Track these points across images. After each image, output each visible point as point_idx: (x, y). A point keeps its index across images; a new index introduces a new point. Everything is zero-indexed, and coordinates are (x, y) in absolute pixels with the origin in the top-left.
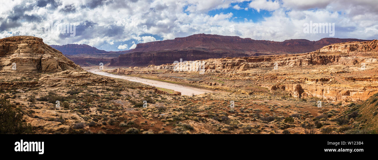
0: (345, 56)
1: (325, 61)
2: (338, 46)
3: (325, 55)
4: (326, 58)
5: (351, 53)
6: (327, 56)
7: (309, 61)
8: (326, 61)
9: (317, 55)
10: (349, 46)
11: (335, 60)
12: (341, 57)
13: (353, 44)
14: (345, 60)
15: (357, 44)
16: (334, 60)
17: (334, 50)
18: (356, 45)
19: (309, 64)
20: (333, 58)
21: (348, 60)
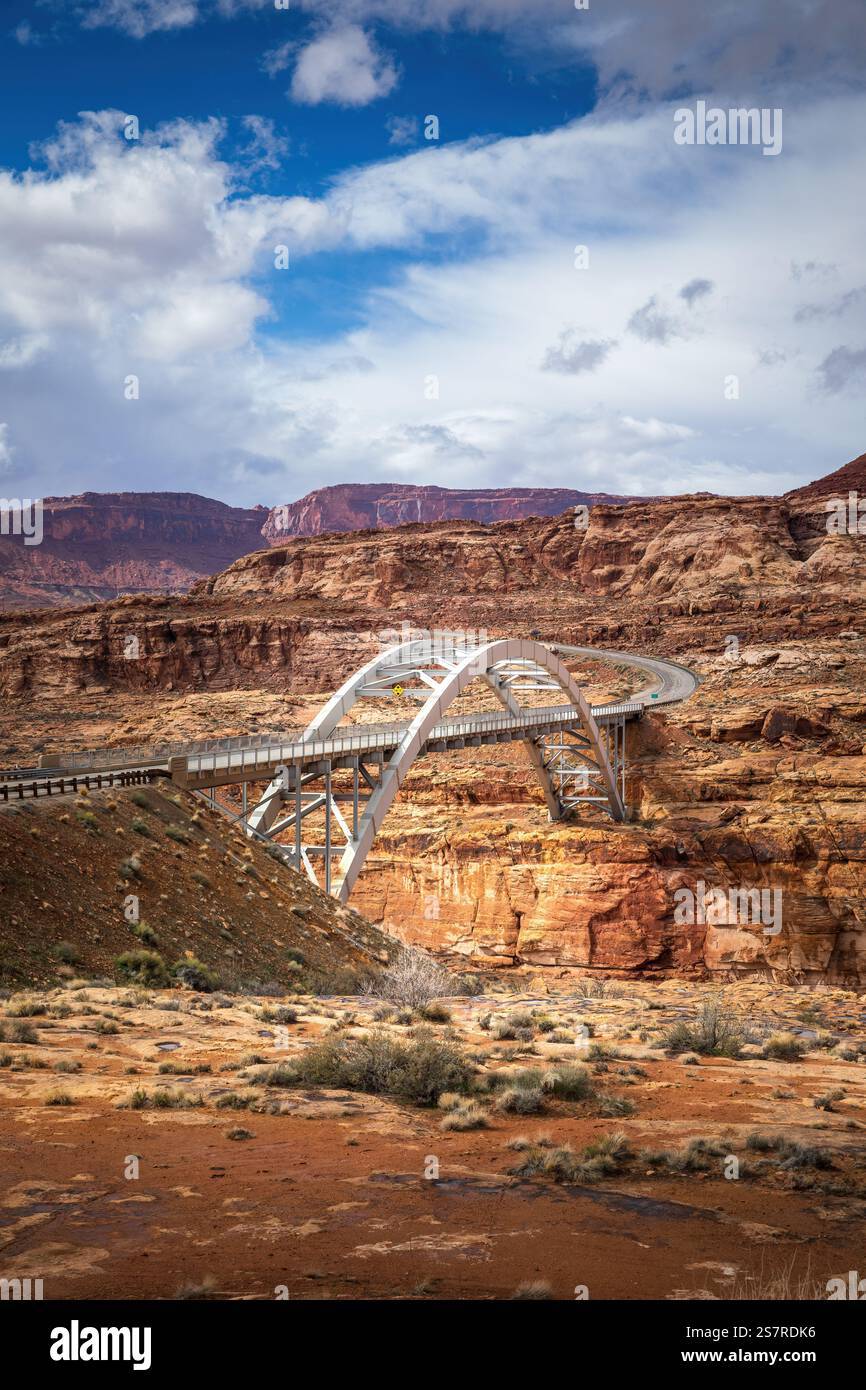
0: (342, 629)
1: (196, 666)
2: (321, 555)
3: (199, 620)
4: (209, 642)
5: (402, 604)
6: (214, 627)
7: (83, 660)
8: (202, 666)
9: (147, 620)
10: (387, 557)
11: (266, 657)
12: (313, 635)
13: (423, 537)
14: (334, 655)
15: (453, 539)
16: (263, 650)
17: (297, 580)
18: (442, 546)
19: (84, 686)
20: (254, 642)
21: (354, 652)
